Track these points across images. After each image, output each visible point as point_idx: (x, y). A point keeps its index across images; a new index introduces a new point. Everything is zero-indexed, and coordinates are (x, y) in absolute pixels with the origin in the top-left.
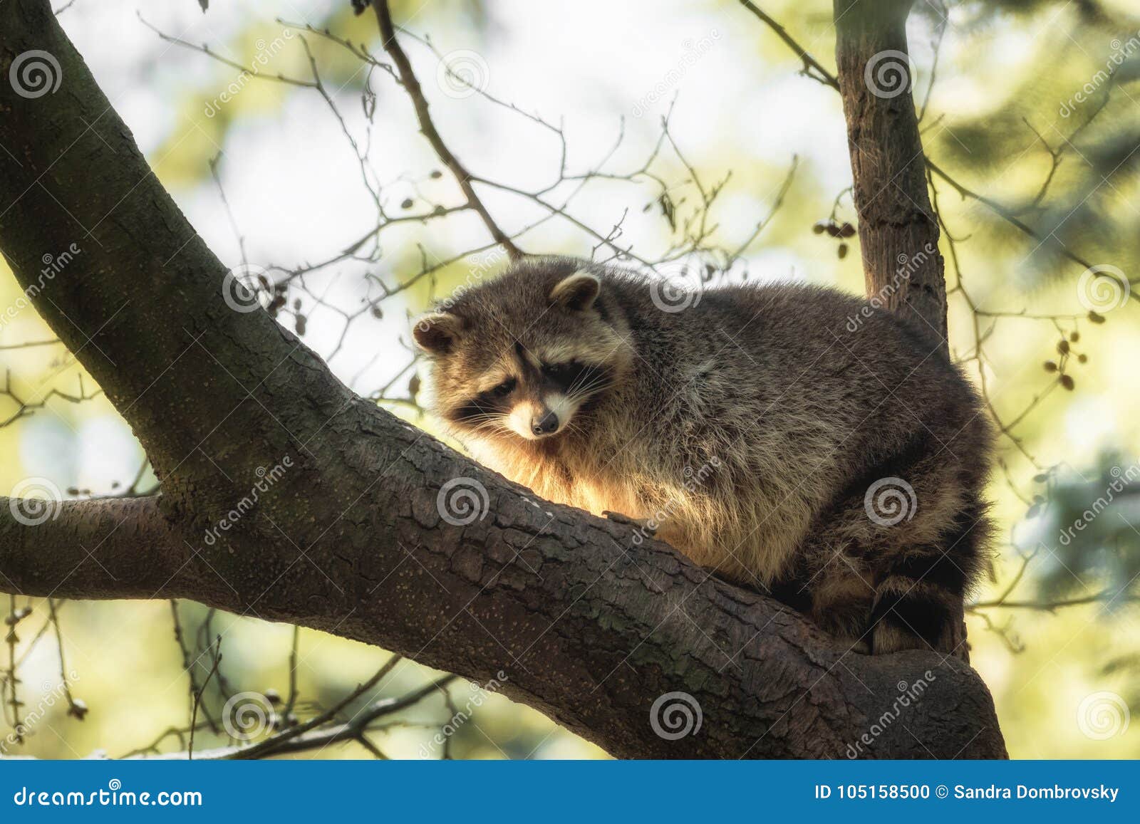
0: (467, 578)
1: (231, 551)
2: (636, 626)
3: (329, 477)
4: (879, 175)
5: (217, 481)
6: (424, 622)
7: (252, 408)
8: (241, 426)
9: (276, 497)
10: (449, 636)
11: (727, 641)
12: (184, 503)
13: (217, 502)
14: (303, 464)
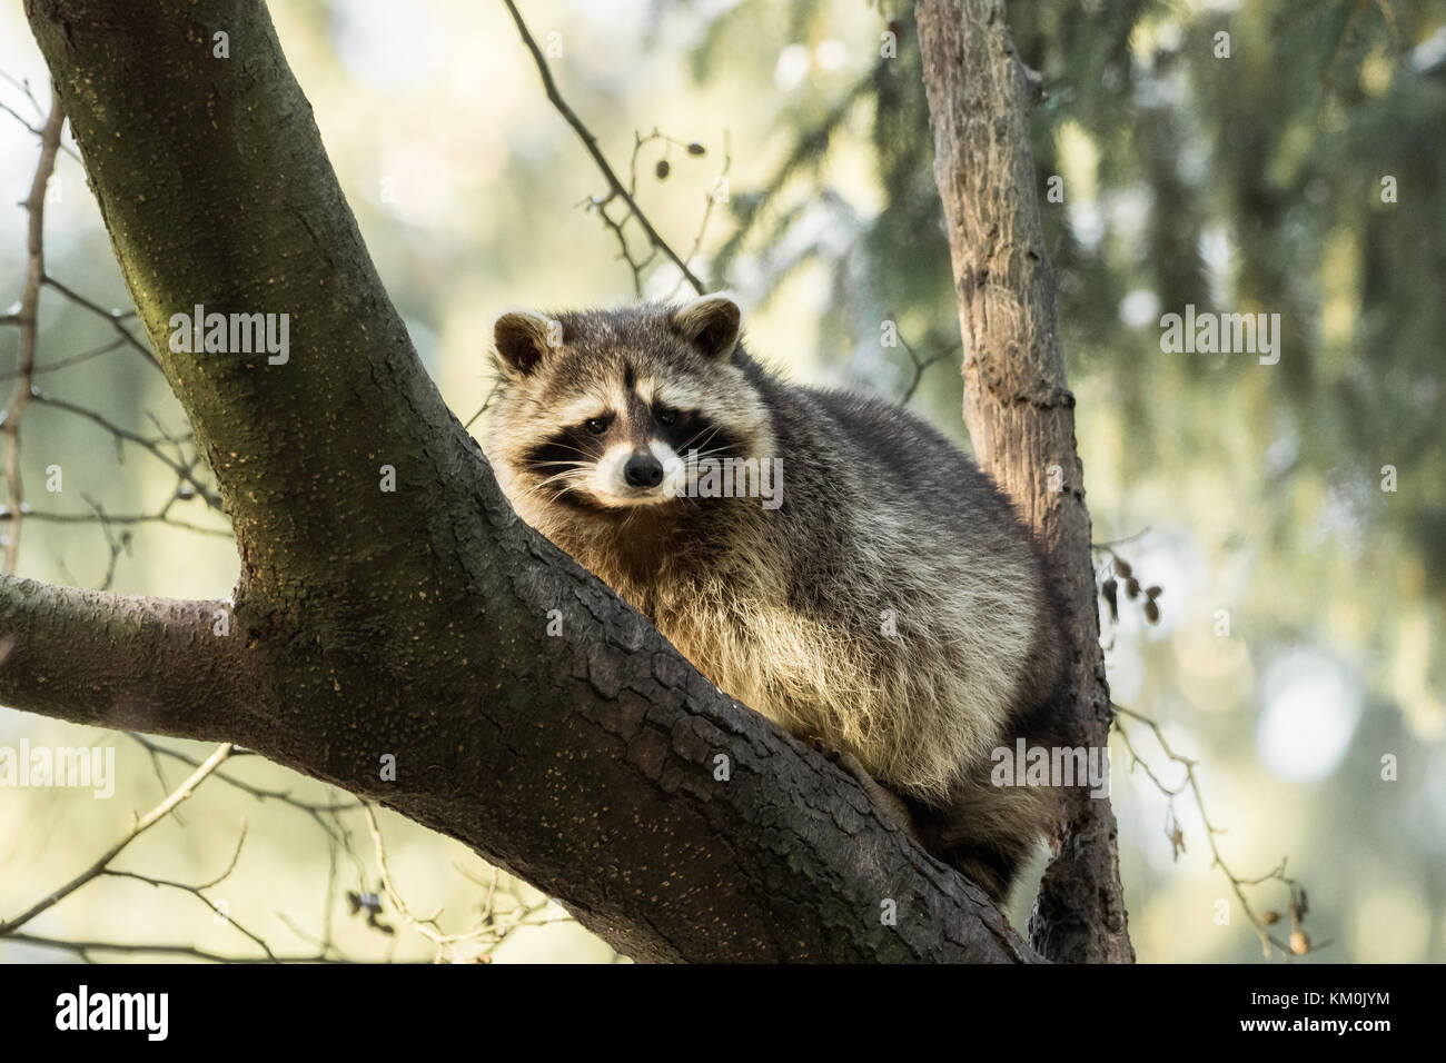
0: (643, 774)
1: (337, 688)
2: (827, 874)
3: (494, 608)
4: (1016, 336)
5: (345, 589)
6: (566, 825)
7: (421, 499)
8: (400, 521)
9: (422, 624)
10: (591, 848)
11: (926, 915)
12: (284, 614)
13: (337, 619)
14: (468, 584)
